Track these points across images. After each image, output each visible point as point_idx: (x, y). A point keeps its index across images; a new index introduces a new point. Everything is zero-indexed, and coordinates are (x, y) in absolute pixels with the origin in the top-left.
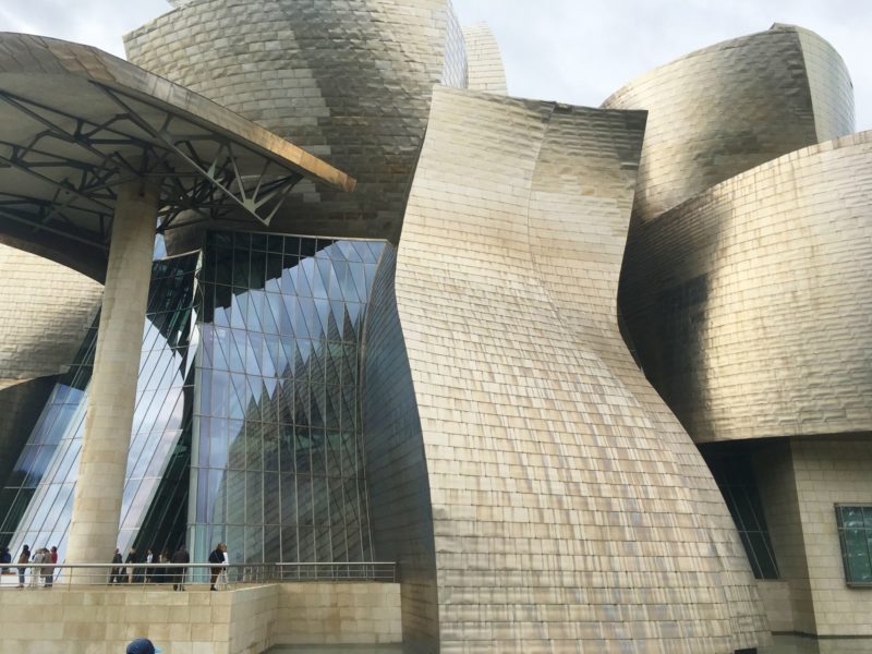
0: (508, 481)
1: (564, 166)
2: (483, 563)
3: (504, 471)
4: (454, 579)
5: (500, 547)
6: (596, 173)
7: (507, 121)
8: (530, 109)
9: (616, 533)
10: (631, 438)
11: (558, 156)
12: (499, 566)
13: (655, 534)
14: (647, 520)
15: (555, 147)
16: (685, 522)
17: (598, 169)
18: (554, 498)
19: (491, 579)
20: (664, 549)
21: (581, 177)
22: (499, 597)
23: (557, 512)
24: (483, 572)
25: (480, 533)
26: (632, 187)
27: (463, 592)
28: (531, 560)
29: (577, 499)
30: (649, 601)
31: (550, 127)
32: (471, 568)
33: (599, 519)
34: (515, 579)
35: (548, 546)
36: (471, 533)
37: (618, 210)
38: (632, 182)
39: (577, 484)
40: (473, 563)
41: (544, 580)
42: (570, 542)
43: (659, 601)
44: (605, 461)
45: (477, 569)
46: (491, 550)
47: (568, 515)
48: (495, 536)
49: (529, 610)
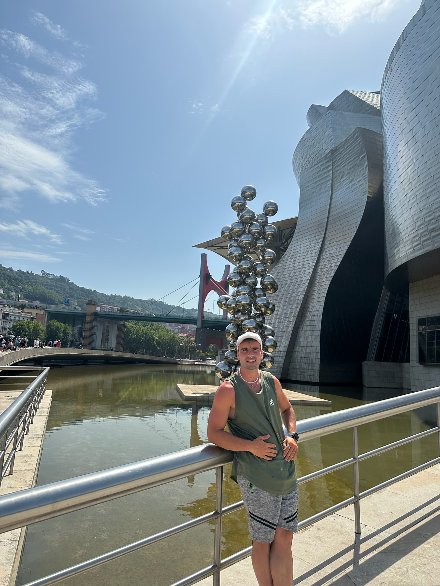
1: (341, 175)
6: (352, 169)
7: (320, 170)
8: (325, 160)
11: (339, 172)
15: (337, 169)
17: (354, 167)
21: (348, 175)
26: (366, 167)
31: (333, 161)
37: (364, 181)
38: (366, 163)
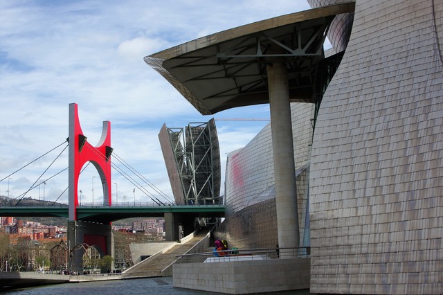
0: (344, 193)
2: (327, 243)
3: (344, 187)
4: (316, 252)
5: (335, 233)
9: (397, 217)
10: (432, 144)
12: (334, 244)
13: (422, 213)
14: (418, 205)
18: (366, 199)
19: (330, 251)
20: (423, 224)
22: (333, 261)
23: (366, 208)
24: (327, 247)
25: (327, 226)
27: (319, 259)
28: (348, 239)
29: (379, 197)
30: (405, 260)
32: (323, 246)
33: (388, 208)
34: (340, 251)
35: (357, 230)
36: (323, 226)
40: (324, 243)
41: (353, 250)
42: (369, 226)
43: (411, 260)
46: (331, 235)
47: (371, 209)
49: (344, 267)
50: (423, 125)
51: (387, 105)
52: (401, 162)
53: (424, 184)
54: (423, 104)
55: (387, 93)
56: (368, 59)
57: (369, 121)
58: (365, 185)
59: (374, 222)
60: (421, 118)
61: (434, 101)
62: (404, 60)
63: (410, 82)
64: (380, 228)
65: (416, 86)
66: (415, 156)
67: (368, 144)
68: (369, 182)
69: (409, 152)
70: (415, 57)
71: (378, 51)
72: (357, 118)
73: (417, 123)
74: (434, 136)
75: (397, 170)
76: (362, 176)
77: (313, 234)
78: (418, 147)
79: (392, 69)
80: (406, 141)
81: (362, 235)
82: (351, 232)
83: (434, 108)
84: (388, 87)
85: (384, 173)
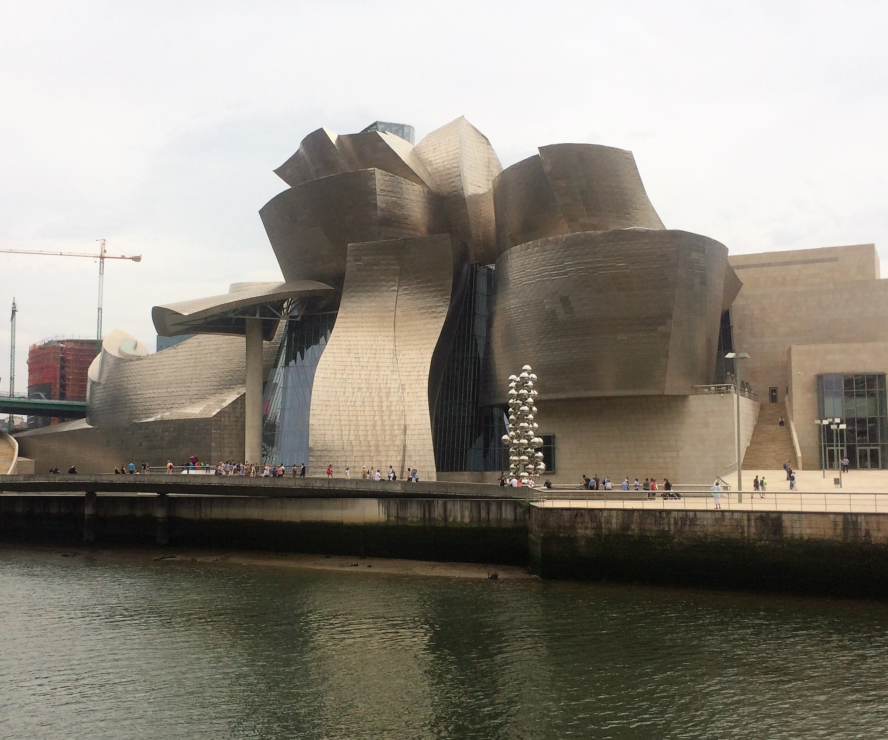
0: (335, 436)
2: (322, 465)
3: (335, 432)
4: (314, 470)
5: (328, 460)
9: (368, 454)
10: (390, 416)
13: (383, 453)
14: (381, 448)
16: (396, 448)
18: (350, 442)
20: (383, 459)
23: (349, 446)
25: (322, 454)
29: (357, 442)
32: (319, 466)
33: (363, 448)
35: (344, 459)
39: (360, 436)
42: (351, 457)
44: (374, 426)
45: (320, 467)
47: (353, 447)
48: (327, 456)
50: (385, 404)
51: (363, 385)
52: (372, 423)
53: (385, 438)
54: (386, 390)
55: (362, 377)
56: (349, 347)
57: (351, 393)
58: (349, 433)
59: (354, 454)
60: (384, 399)
61: (392, 390)
62: (373, 356)
63: (377, 373)
64: (358, 459)
65: (382, 377)
66: (380, 421)
67: (350, 408)
68: (352, 432)
69: (377, 418)
70: (381, 356)
71: (356, 343)
72: (343, 390)
73: (382, 402)
74: (391, 411)
75: (369, 428)
76: (347, 428)
77: (311, 459)
78: (382, 416)
79: (365, 360)
80: (375, 411)
81: (346, 461)
82: (339, 460)
83: (392, 394)
84: (363, 373)
85: (361, 428)
